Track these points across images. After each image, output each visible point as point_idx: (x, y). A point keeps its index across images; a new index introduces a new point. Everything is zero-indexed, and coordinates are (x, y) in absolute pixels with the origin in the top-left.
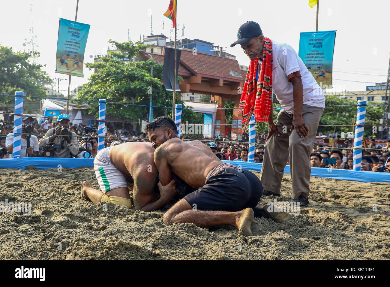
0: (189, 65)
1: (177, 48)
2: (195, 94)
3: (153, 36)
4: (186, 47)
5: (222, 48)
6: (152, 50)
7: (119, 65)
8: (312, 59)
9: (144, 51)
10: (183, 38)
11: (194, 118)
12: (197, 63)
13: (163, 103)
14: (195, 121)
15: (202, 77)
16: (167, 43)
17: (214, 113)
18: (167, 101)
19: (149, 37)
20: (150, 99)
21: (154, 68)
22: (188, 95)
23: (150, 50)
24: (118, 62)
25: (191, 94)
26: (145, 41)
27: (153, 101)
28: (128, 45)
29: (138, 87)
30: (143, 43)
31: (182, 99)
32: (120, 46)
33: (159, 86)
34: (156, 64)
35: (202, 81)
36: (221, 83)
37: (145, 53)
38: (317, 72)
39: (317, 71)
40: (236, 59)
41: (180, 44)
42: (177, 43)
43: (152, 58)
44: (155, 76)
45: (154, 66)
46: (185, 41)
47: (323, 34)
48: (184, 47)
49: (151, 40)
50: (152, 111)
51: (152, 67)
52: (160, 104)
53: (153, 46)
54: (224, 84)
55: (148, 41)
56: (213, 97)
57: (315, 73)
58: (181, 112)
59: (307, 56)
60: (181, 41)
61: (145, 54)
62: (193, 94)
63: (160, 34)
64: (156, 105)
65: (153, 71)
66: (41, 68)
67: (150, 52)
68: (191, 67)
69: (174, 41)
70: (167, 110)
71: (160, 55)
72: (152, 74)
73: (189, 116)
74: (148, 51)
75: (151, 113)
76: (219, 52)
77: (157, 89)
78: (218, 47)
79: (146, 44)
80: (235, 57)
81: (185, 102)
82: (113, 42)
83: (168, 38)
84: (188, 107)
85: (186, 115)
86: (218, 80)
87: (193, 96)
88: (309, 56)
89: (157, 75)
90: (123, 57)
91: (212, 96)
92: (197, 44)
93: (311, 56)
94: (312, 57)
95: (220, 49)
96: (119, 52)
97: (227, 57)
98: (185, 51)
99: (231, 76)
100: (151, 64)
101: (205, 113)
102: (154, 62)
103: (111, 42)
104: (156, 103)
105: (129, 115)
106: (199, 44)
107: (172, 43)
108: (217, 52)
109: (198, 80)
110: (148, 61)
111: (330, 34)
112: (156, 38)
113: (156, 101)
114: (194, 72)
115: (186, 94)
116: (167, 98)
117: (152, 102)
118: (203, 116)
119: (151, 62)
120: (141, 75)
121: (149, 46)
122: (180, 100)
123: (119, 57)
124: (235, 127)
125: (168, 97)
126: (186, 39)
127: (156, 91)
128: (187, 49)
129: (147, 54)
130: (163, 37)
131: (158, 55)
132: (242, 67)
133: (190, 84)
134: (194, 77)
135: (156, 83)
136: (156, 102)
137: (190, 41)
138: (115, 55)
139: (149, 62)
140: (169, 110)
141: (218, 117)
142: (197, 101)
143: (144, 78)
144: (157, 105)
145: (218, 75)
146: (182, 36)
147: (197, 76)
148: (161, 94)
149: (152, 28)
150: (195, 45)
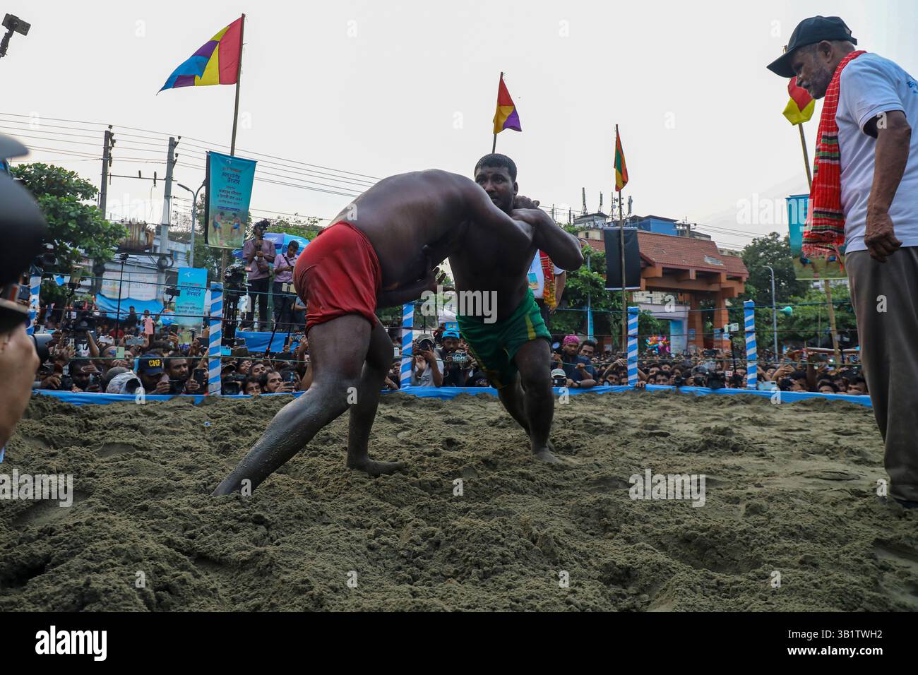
0: (642, 252)
1: (624, 228)
2: (653, 292)
3: (586, 216)
4: (635, 227)
5: (689, 226)
6: (587, 234)
10: (632, 215)
11: (655, 327)
12: (654, 248)
13: (607, 307)
14: (656, 331)
15: (663, 268)
16: (609, 224)
17: (684, 318)
19: (582, 217)
21: (591, 258)
22: (643, 294)
23: (585, 234)
25: (648, 292)
26: (575, 223)
27: (593, 305)
29: (570, 286)
30: (573, 226)
31: (635, 300)
33: (601, 283)
34: (595, 253)
35: (663, 273)
36: (693, 275)
40: (712, 240)
41: (627, 223)
42: (624, 222)
43: (588, 244)
44: (593, 270)
45: (591, 255)
46: (634, 219)
48: (633, 227)
49: (585, 222)
50: (590, 320)
51: (589, 258)
52: (603, 308)
53: (589, 228)
54: (697, 276)
55: (580, 223)
56: (681, 295)
58: (637, 318)
60: (628, 220)
62: (651, 293)
63: (597, 212)
64: (596, 310)
65: (590, 262)
68: (645, 254)
69: (619, 219)
70: (614, 317)
71: (599, 241)
72: (589, 268)
73: (648, 324)
75: (590, 324)
76: (686, 231)
77: (598, 287)
78: (683, 225)
79: (577, 226)
80: (710, 237)
81: (640, 305)
83: (608, 217)
84: (644, 311)
85: (643, 323)
86: (688, 270)
87: (651, 295)
89: (597, 269)
91: (679, 294)
95: (686, 228)
97: (698, 237)
99: (708, 264)
101: (672, 320)
102: (592, 250)
104: (597, 308)
105: (559, 326)
106: (654, 222)
107: (616, 223)
108: (682, 232)
109: (658, 272)
112: (592, 217)
114: (651, 261)
115: (640, 293)
116: (612, 299)
117: (591, 307)
118: (668, 324)
119: (588, 250)
121: (582, 229)
122: (632, 302)
124: (718, 339)
125: (615, 297)
126: (635, 216)
127: (596, 291)
130: (601, 215)
131: (596, 240)
132: (722, 251)
133: (646, 279)
134: (649, 268)
135: (597, 280)
136: (597, 305)
137: (641, 219)
140: (616, 316)
141: (691, 325)
142: (657, 303)
144: (599, 310)
145: (686, 263)
146: (630, 212)
147: (655, 267)
148: (603, 294)
149: (584, 204)
150: (649, 223)
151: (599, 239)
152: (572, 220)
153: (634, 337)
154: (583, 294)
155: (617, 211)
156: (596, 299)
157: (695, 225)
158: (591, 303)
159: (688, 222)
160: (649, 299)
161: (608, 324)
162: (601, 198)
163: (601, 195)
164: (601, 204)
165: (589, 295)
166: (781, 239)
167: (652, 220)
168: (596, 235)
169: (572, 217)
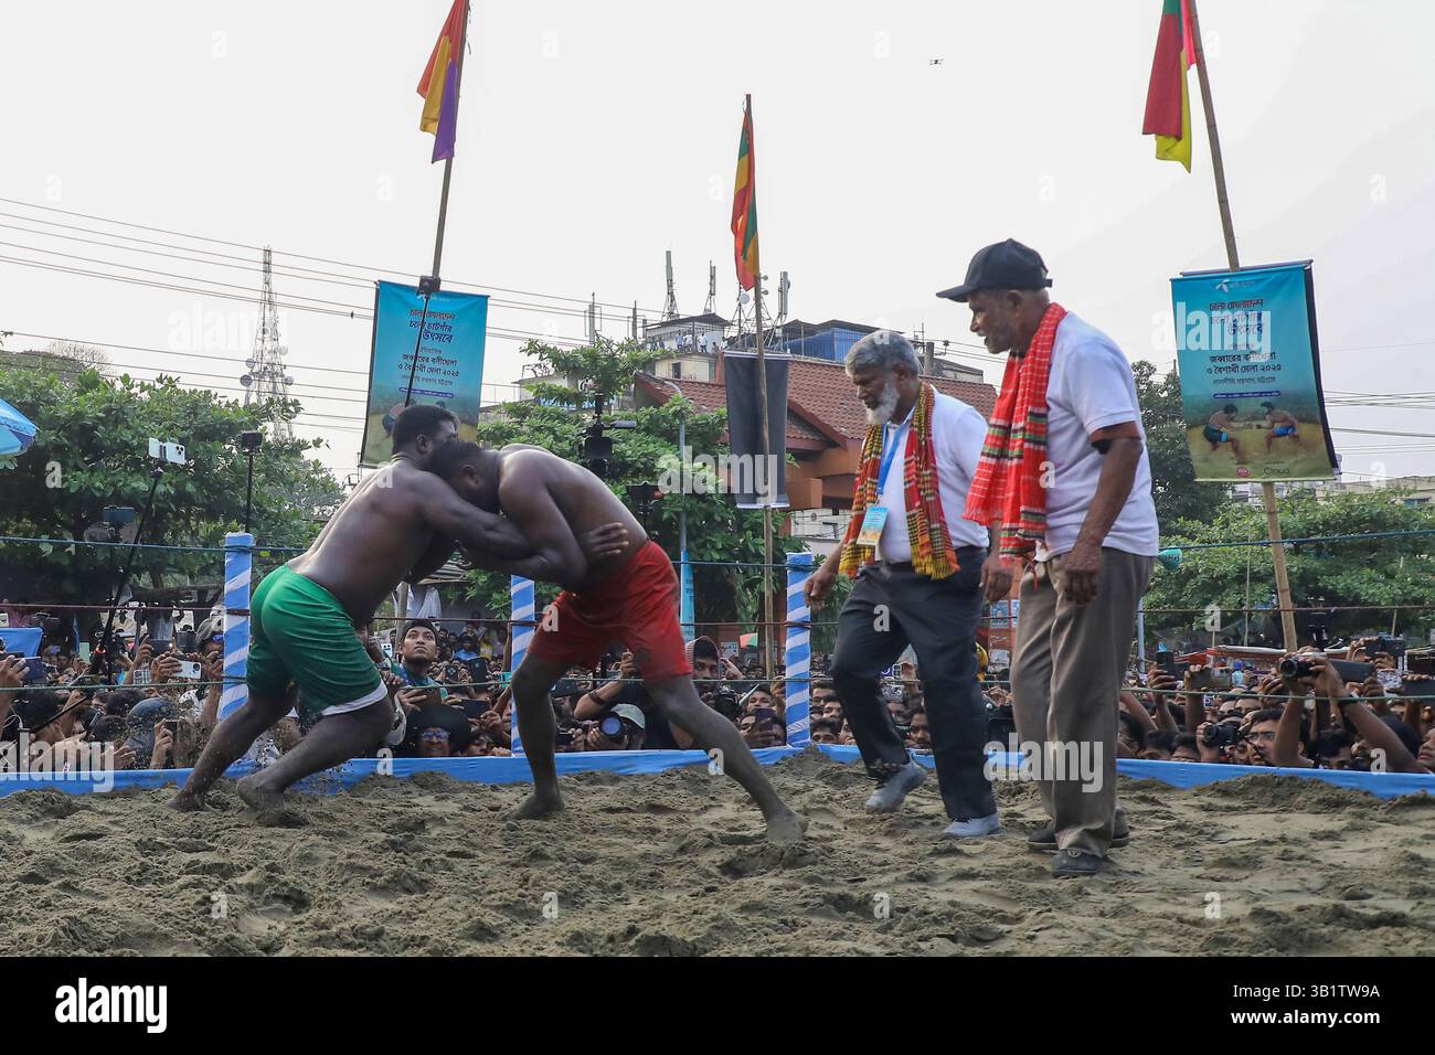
0: (815, 413)
1: (768, 355)
2: (841, 512)
3: (674, 321)
4: (796, 350)
5: (930, 346)
6: (677, 368)
7: (566, 427)
8: (1233, 375)
9: (649, 373)
10: (789, 319)
12: (845, 401)
13: (727, 549)
16: (731, 341)
18: (741, 541)
19: (663, 325)
20: (679, 537)
21: (687, 427)
22: (814, 517)
23: (671, 367)
24: (562, 418)
25: (830, 512)
26: (647, 340)
27: (692, 544)
28: (592, 356)
30: (643, 347)
31: (796, 531)
32: (564, 364)
34: (697, 416)
37: (655, 380)
38: (1264, 424)
39: (1264, 419)
40: (988, 381)
41: (776, 340)
42: (768, 337)
43: (681, 396)
45: (689, 421)
46: (794, 329)
47: (1258, 281)
48: (789, 350)
49: (673, 335)
50: (687, 581)
51: (683, 426)
52: (718, 551)
53: (683, 353)
55: (661, 337)
57: (1259, 427)
59: (1211, 365)
60: (779, 332)
61: (653, 383)
62: (835, 513)
63: (700, 313)
64: (702, 556)
65: (688, 438)
66: (303, 452)
67: (671, 375)
68: (821, 418)
69: (754, 330)
70: (745, 572)
71: (706, 384)
74: (663, 370)
75: (687, 590)
79: (652, 348)
80: (981, 373)
81: (807, 543)
82: (543, 350)
83: (729, 324)
87: (833, 519)
88: (1219, 364)
90: (578, 398)
92: (835, 335)
93: (1229, 364)
94: (1234, 368)
96: (563, 383)
98: (799, 363)
100: (676, 414)
102: (689, 407)
103: (533, 347)
104: (702, 551)
106: (843, 336)
107: (748, 340)
109: (850, 461)
110: (667, 405)
111: (1286, 280)
112: (689, 326)
113: (700, 541)
114: (836, 433)
115: (808, 513)
116: (740, 530)
117: (689, 550)
119: (679, 408)
120: (645, 455)
121: (663, 356)
122: (790, 536)
123: (563, 397)
125: (746, 525)
126: (796, 323)
127: (701, 509)
128: (803, 358)
129: (662, 382)
130: (711, 319)
131: (700, 384)
133: (824, 478)
134: (834, 452)
136: (704, 545)
137: (810, 329)
138: (551, 393)
139: (671, 411)
140: (751, 572)
143: (654, 465)
144: (707, 558)
146: (783, 312)
147: (846, 450)
148: (718, 519)
149: (671, 293)
150: (830, 342)
151: (707, 380)
152: (640, 332)
153: (800, 626)
154: (665, 516)
155: (749, 309)
156: (700, 529)
157: (946, 343)
158: (687, 543)
159: (927, 338)
160: (831, 529)
161: (731, 591)
162: (713, 277)
163: (713, 269)
164: (712, 294)
165: (684, 518)
166: (1158, 379)
167: (838, 333)
168: (698, 370)
169: (639, 324)
